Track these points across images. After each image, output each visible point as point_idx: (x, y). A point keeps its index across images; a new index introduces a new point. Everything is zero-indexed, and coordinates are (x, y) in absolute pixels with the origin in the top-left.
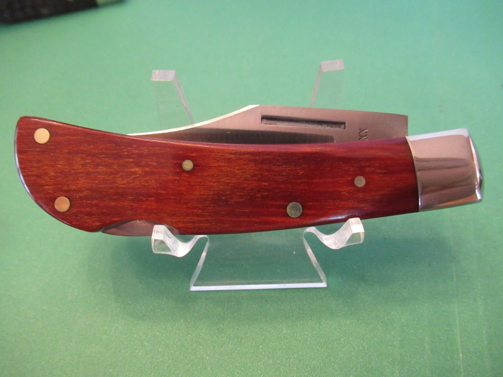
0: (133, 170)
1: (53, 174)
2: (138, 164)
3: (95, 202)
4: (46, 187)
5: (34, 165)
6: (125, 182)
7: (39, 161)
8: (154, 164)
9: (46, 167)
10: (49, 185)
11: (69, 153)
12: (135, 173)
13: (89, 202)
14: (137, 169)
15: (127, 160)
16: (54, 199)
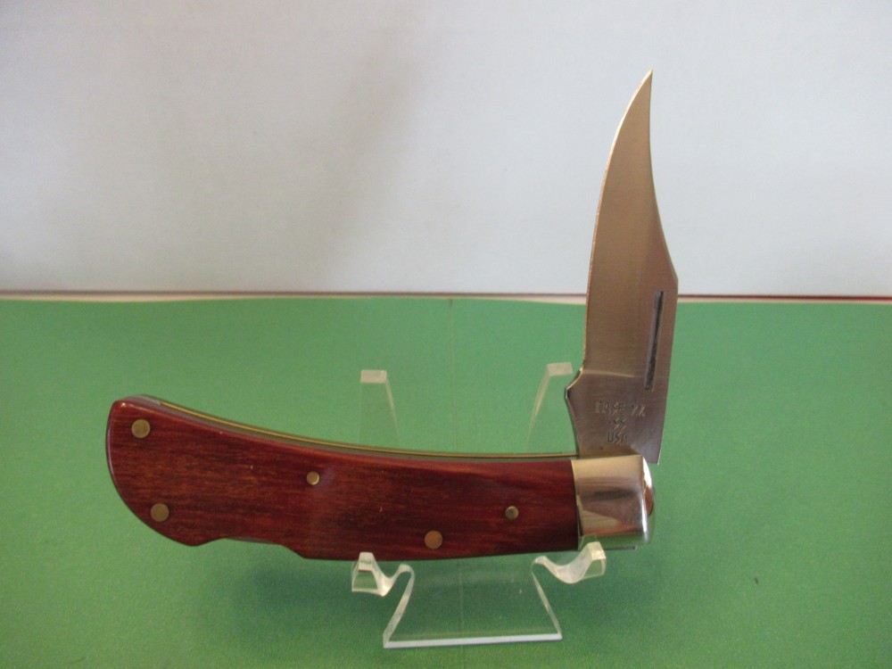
0: (248, 478)
1: (150, 475)
2: (254, 473)
3: (199, 512)
4: (141, 491)
5: (130, 463)
6: (237, 491)
7: (135, 459)
8: (273, 473)
9: (143, 467)
10: (144, 488)
11: (172, 452)
12: (250, 482)
13: (191, 512)
14: (252, 478)
15: (241, 466)
16: (150, 505)
